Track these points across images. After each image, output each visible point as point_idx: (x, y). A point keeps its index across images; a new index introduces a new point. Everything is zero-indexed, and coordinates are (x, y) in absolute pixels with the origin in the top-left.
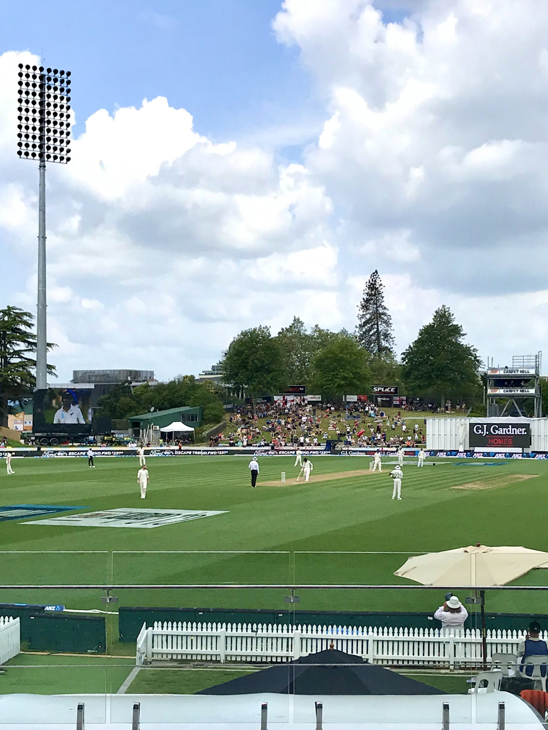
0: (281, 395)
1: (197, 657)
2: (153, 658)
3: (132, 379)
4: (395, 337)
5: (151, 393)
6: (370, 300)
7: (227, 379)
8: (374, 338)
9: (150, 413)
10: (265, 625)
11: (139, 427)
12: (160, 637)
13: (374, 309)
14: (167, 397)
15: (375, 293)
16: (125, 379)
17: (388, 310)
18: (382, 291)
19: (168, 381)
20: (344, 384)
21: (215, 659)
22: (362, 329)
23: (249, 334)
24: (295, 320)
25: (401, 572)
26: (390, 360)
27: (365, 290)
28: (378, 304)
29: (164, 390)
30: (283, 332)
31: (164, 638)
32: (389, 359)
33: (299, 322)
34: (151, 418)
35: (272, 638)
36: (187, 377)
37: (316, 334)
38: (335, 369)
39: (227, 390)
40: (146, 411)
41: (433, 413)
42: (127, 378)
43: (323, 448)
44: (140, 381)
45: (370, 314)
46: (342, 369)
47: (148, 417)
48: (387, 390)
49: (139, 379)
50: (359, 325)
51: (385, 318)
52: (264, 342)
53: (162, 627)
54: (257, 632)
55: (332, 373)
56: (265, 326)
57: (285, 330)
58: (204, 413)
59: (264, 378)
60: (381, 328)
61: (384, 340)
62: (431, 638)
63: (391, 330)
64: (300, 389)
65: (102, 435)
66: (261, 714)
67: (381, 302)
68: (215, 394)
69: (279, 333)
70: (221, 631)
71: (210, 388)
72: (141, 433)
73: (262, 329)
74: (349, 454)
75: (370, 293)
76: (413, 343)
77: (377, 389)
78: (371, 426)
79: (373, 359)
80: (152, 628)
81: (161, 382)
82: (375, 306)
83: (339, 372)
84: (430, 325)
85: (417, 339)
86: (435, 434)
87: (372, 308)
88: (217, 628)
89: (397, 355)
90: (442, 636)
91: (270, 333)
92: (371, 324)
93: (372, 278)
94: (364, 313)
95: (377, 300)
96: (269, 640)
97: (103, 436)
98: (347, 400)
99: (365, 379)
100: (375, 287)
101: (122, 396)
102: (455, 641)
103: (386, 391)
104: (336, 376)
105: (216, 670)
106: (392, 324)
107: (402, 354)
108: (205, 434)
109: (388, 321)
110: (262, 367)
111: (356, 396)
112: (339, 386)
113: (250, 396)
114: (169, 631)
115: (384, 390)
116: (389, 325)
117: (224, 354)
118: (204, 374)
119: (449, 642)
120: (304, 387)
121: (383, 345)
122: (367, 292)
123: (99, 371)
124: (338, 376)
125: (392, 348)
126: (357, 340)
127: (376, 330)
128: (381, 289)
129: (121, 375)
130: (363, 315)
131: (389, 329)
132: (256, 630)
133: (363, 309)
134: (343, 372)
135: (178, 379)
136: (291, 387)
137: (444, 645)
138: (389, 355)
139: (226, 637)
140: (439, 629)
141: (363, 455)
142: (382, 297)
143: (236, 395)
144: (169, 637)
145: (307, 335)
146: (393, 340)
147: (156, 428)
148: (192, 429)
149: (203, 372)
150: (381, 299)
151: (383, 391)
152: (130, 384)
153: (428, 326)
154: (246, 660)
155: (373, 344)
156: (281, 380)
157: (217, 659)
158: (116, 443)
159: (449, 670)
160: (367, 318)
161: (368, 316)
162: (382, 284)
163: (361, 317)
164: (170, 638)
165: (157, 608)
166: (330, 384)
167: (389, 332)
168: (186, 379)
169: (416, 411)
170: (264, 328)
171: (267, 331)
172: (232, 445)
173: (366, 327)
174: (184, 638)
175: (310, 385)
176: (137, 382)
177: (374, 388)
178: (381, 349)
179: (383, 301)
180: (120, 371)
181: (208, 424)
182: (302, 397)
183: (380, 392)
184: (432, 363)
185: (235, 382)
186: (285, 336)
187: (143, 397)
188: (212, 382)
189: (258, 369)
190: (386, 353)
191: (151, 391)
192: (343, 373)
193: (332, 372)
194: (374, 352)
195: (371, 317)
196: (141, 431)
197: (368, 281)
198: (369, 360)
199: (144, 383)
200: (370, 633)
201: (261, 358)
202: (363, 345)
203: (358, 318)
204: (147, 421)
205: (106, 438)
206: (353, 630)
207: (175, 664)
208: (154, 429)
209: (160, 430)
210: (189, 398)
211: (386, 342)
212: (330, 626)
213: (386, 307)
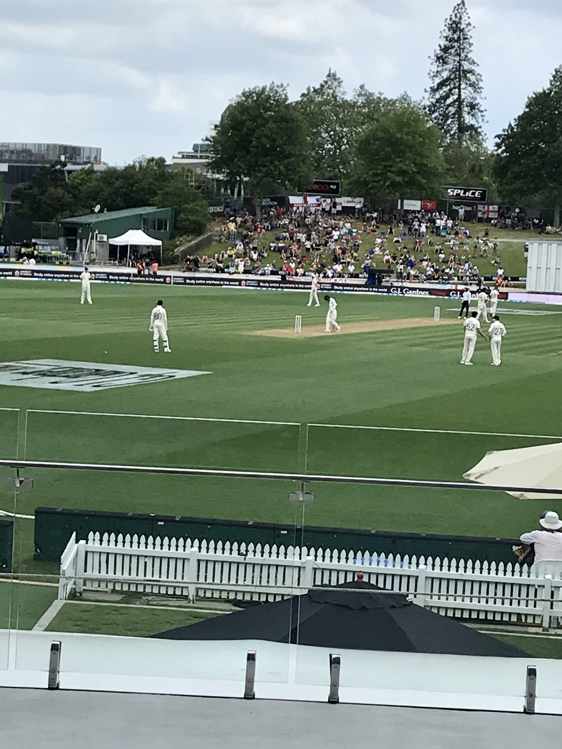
0: (300, 195)
1: (152, 589)
2: (85, 588)
3: (67, 160)
4: (486, 110)
5: (96, 183)
6: (450, 49)
7: (215, 166)
8: (452, 110)
9: (94, 215)
10: (259, 546)
11: (76, 236)
12: (97, 556)
13: (456, 63)
14: (121, 190)
15: (459, 38)
16: (56, 159)
17: (478, 65)
18: (469, 34)
19: (125, 166)
20: (401, 181)
21: (180, 594)
22: (434, 95)
23: (254, 95)
24: (329, 76)
25: (474, 474)
26: (476, 147)
27: (443, 32)
28: (462, 55)
29: (117, 179)
30: (308, 93)
31: (104, 558)
32: (475, 145)
33: (335, 79)
34: (96, 223)
35: (269, 566)
36: (153, 159)
37: (361, 100)
38: (387, 158)
39: (215, 182)
40: (88, 211)
41: (540, 233)
42: (60, 158)
43: (362, 281)
44: (79, 164)
45: (450, 70)
46: (399, 157)
47: (90, 221)
48: (469, 194)
49: (78, 161)
50: (431, 88)
51: (473, 78)
52: (277, 109)
53: (101, 540)
54: (246, 555)
55: (383, 163)
56: (279, 84)
57: (312, 90)
58: (177, 218)
59: (275, 166)
60: (466, 95)
61: (469, 113)
62: (517, 578)
63: (482, 98)
64: (331, 186)
65: (18, 245)
66: (246, 669)
67: (468, 53)
68: (195, 189)
69: (303, 95)
70: (192, 552)
71: (189, 179)
72: (78, 246)
73: (275, 88)
74: (403, 293)
75: (451, 36)
76: (515, 119)
77: (453, 192)
78: (441, 251)
79: (449, 144)
80: (85, 541)
81: (112, 167)
82: (457, 58)
83: (394, 162)
84: (544, 92)
85: (521, 113)
86: (542, 266)
87: (452, 62)
88: (185, 547)
89: (487, 138)
90: (533, 577)
91: (288, 95)
92: (448, 87)
93: (456, 12)
94: (440, 69)
95: (460, 49)
96: (265, 570)
97: (19, 247)
98: (405, 208)
99: (436, 175)
100: (460, 27)
101: (51, 185)
102: (553, 585)
103: (467, 195)
104: (389, 169)
105: (181, 609)
106: (482, 88)
107: (495, 137)
108: (178, 251)
109: (477, 83)
110: (273, 148)
111: (420, 202)
112: (394, 184)
113: (251, 195)
114: (112, 548)
115: (464, 193)
116: (479, 90)
117: (213, 127)
118: (181, 156)
119: (544, 586)
120: (337, 184)
121: (466, 122)
122: (446, 35)
123: (15, 144)
124: (394, 169)
125: (480, 127)
126: (426, 112)
127: (457, 96)
128: (469, 31)
129: (51, 152)
130: (437, 72)
131: (477, 96)
132: (245, 553)
133: (438, 63)
134: (401, 162)
135: (139, 162)
136: (316, 183)
137: (536, 590)
138: (475, 139)
139: (199, 561)
140: (529, 566)
141: (425, 295)
142: (469, 43)
143: (229, 191)
144: (110, 556)
145: (346, 101)
146: (483, 114)
147: (103, 238)
148: (159, 243)
149: (179, 153)
150: (468, 47)
151: (462, 195)
152: (64, 167)
153: (540, 94)
154: (228, 597)
155: (450, 120)
156: (302, 172)
157: (184, 594)
158: (39, 259)
159: (541, 629)
160: (442, 77)
161: (445, 75)
162: (471, 23)
163: (435, 76)
164: (111, 558)
165: (95, 512)
166: (379, 180)
167: (477, 102)
168: (151, 163)
169: (514, 229)
170: (278, 86)
171: (283, 91)
172: (219, 270)
173: (441, 92)
174: (134, 560)
175: (347, 181)
176: (74, 164)
177: (449, 191)
178: (463, 128)
179: (471, 51)
180: (48, 146)
181: (184, 236)
182: (333, 199)
183: (458, 197)
184: (543, 153)
185: (228, 171)
186: (312, 101)
187: (83, 188)
188: (193, 169)
189: (266, 152)
190: (470, 135)
191: (97, 180)
192: (400, 165)
193: (383, 161)
194: (452, 132)
195: (450, 76)
196: (78, 241)
197: (449, 18)
198: (444, 145)
199: (87, 167)
200: (422, 566)
201: (271, 135)
202: (435, 121)
203: (428, 76)
204: (88, 228)
205: (23, 250)
206: (394, 560)
207: (119, 598)
208: (98, 239)
209: (108, 242)
210: (156, 194)
211: (471, 117)
212: (360, 553)
213: (475, 61)
